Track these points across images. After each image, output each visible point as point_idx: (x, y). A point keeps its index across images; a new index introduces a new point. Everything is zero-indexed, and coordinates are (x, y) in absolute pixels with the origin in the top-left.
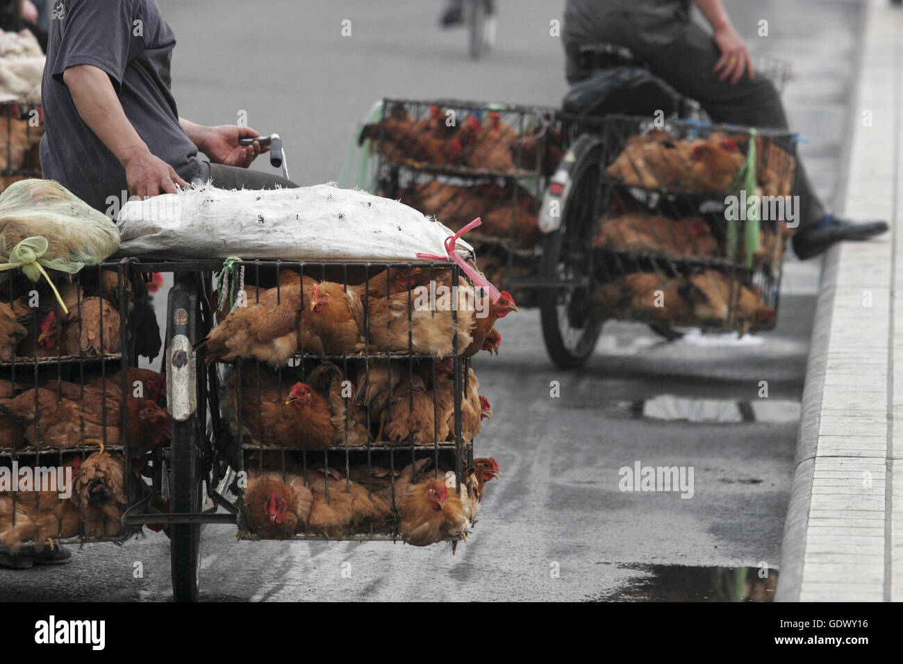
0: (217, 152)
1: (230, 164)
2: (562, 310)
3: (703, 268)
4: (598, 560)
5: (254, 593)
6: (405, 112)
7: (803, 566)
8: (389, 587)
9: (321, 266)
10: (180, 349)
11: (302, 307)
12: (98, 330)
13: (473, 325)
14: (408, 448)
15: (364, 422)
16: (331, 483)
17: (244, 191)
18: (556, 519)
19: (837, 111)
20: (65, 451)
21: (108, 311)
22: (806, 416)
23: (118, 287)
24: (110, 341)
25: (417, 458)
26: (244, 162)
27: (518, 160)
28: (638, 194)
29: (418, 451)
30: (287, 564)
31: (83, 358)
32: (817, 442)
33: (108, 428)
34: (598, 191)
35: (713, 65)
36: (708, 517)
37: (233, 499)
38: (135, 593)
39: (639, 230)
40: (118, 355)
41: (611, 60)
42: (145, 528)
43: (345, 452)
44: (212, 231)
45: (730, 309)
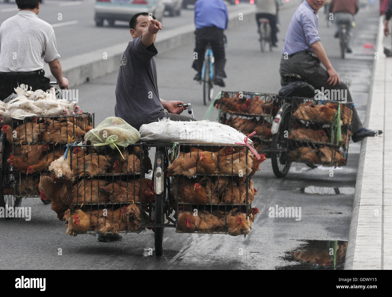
0: (170, 109)
1: (174, 113)
2: (278, 159)
3: (323, 146)
4: (290, 239)
5: (180, 249)
6: (229, 96)
7: (356, 240)
8: (223, 247)
9: (204, 146)
10: (159, 171)
11: (198, 159)
12: (133, 165)
13: (253, 166)
14: (231, 205)
15: (217, 196)
16: (206, 215)
17: (180, 121)
18: (277, 225)
19: (366, 95)
20: (122, 203)
21: (136, 159)
22: (356, 192)
23: (139, 152)
24: (137, 168)
25: (234, 208)
26: (179, 113)
27: (265, 111)
28: (303, 122)
29: (234, 206)
30: (191, 240)
31: (128, 174)
32: (360, 201)
33: (135, 196)
34: (290, 121)
35: (327, 80)
36: (325, 225)
37: (174, 220)
38: (143, 249)
39: (303, 133)
40: (139, 173)
41: (295, 79)
42: (146, 229)
43: (211, 205)
44: (170, 134)
45: (332, 159)
